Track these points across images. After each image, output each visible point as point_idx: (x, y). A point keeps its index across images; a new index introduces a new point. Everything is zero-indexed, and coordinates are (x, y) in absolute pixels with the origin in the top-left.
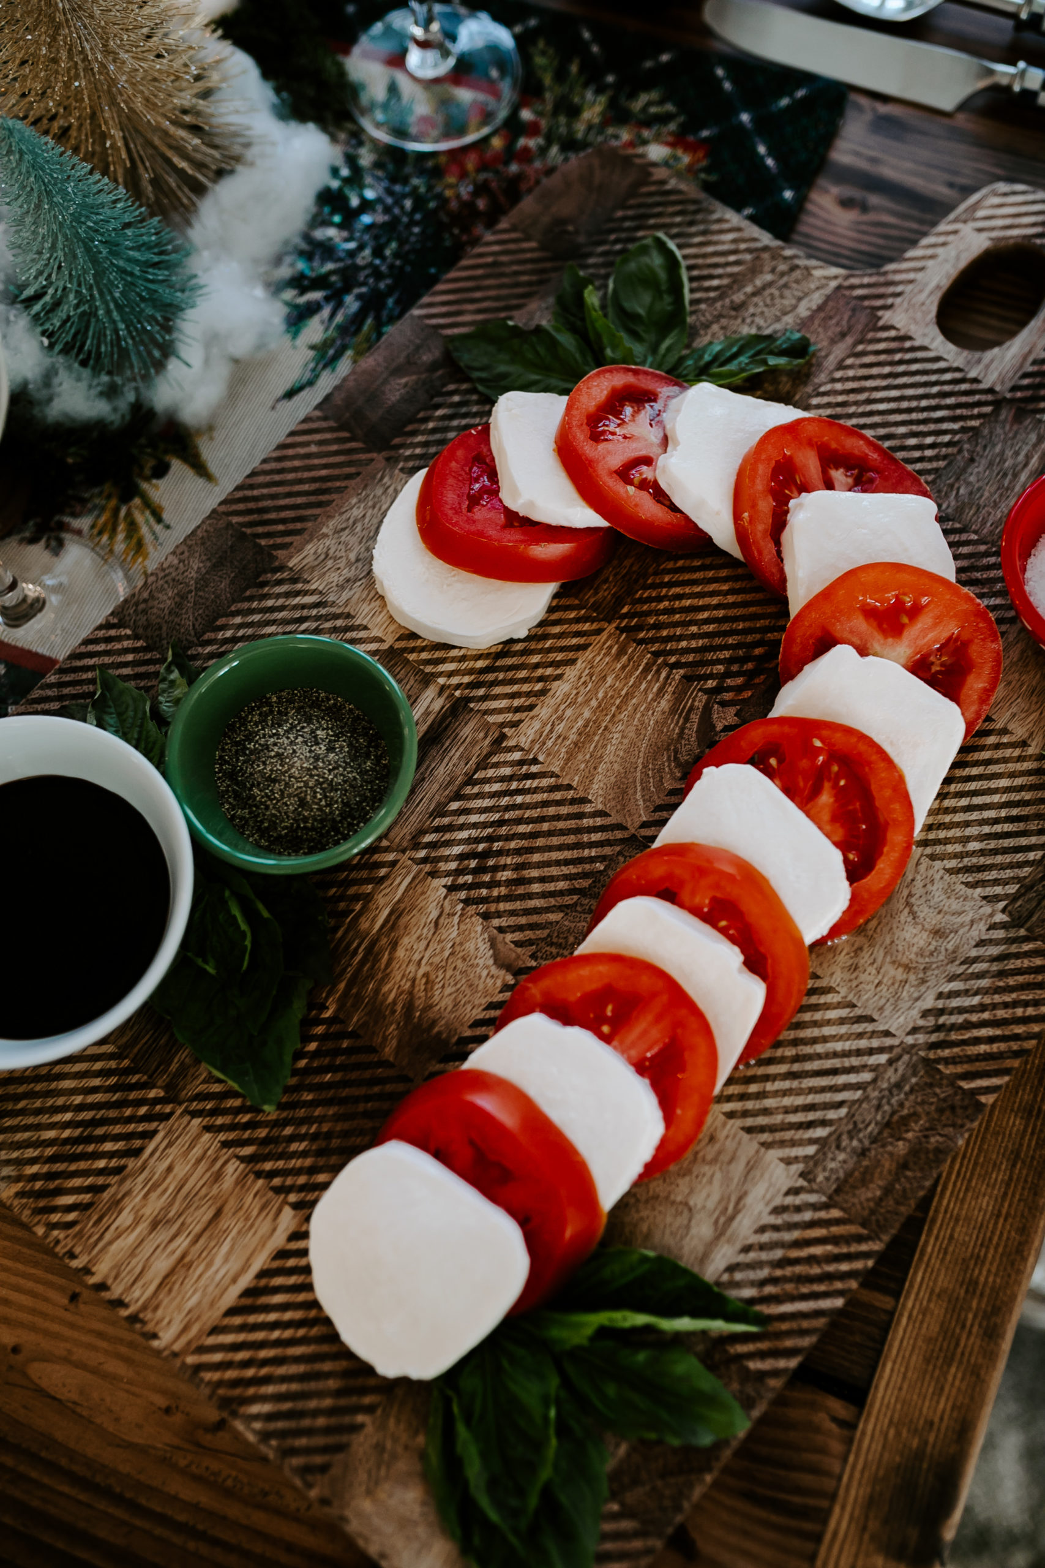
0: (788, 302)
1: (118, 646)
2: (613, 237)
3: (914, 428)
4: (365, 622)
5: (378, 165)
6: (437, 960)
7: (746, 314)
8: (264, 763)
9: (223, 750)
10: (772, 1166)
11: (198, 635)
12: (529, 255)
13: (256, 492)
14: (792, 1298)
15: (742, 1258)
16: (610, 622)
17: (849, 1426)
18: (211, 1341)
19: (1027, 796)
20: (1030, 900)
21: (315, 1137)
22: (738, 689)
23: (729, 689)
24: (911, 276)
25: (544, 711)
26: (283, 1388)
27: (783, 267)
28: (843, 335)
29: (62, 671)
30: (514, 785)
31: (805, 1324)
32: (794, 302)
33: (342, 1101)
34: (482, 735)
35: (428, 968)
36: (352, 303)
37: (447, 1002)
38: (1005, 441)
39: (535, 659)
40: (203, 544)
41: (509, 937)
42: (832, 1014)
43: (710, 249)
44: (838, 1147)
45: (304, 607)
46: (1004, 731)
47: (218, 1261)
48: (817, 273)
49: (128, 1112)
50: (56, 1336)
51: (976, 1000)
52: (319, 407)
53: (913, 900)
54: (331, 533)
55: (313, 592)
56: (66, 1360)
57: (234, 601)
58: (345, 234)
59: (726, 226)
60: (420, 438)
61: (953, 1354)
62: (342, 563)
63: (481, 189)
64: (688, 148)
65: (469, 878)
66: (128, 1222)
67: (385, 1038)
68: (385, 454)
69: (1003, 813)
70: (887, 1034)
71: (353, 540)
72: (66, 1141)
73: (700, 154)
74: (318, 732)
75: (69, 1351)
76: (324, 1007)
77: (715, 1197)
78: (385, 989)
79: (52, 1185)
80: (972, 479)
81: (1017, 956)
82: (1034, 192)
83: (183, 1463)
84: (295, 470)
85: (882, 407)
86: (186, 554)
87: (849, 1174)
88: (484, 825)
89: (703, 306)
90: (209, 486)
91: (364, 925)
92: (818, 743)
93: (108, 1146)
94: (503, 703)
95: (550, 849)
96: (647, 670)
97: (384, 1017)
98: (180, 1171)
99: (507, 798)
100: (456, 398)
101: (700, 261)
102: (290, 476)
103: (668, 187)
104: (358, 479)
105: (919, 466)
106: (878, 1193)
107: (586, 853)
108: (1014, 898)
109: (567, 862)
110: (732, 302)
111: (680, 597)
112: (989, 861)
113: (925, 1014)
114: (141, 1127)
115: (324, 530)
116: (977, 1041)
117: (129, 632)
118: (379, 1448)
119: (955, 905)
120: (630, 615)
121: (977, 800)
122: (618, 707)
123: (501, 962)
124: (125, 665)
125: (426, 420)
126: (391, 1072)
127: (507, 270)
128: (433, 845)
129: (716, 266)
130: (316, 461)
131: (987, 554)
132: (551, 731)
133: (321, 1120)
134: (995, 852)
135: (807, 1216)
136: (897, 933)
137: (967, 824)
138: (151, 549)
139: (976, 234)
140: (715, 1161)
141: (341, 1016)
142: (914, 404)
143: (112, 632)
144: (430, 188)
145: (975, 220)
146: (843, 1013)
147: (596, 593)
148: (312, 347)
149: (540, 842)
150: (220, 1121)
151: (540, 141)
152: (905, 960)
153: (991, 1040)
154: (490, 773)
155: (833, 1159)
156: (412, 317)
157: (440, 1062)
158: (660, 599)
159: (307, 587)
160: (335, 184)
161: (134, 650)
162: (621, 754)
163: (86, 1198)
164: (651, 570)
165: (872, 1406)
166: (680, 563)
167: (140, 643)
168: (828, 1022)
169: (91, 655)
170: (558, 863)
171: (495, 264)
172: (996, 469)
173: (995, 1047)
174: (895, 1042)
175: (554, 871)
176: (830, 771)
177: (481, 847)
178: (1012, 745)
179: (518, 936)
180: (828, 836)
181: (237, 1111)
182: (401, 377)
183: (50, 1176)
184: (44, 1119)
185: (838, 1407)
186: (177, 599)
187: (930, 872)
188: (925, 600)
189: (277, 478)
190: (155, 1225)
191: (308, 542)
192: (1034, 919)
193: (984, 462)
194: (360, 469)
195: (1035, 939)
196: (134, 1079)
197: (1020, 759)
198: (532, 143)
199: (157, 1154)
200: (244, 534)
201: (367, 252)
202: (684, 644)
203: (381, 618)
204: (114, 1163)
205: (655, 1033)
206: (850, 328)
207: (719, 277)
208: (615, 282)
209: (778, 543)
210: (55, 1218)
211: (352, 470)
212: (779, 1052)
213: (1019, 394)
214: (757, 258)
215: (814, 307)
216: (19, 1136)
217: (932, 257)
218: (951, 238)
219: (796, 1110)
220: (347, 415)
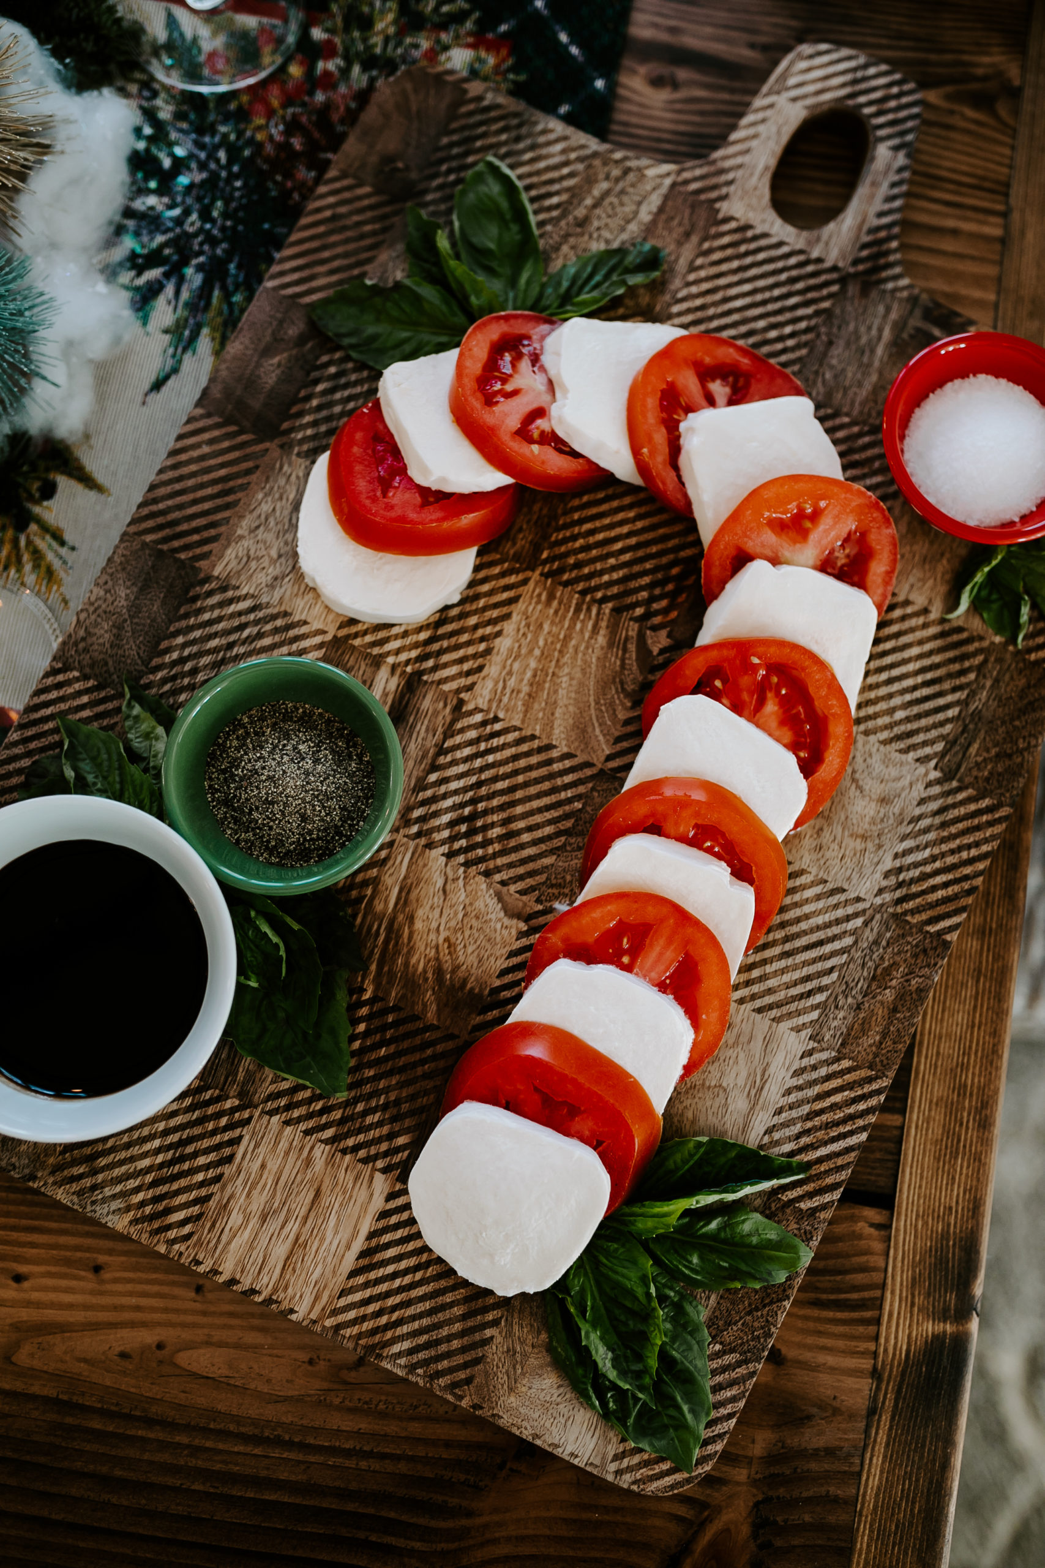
0: (629, 209)
1: (70, 690)
2: (444, 168)
3: (773, 320)
4: (303, 617)
5: (179, 116)
6: (453, 924)
7: (592, 229)
8: (257, 788)
9: (211, 779)
10: (786, 1036)
11: (146, 663)
12: (366, 202)
13: (161, 506)
14: (825, 1143)
15: (776, 1120)
16: (533, 570)
17: (886, 1227)
18: (342, 1302)
19: (937, 659)
20: (956, 753)
21: (385, 1107)
22: (665, 611)
23: (657, 613)
24: (739, 160)
25: (493, 669)
26: (416, 1325)
27: (616, 172)
28: (687, 235)
29: (22, 727)
30: (483, 746)
31: (840, 1161)
32: (634, 207)
33: (401, 1070)
34: (441, 704)
35: (447, 933)
36: (193, 277)
37: (472, 959)
38: (856, 319)
39: (473, 620)
40: (124, 569)
41: (513, 888)
42: (809, 893)
43: (542, 165)
44: (836, 1007)
45: (240, 614)
46: (907, 603)
47: (329, 1234)
48: (651, 172)
49: (211, 1126)
50: (195, 1326)
51: (927, 853)
52: (199, 404)
53: (857, 776)
54: (246, 533)
55: (245, 597)
56: (208, 1343)
57: (171, 622)
58: (166, 200)
59: (552, 136)
60: (307, 419)
61: (957, 1149)
62: (265, 562)
63: (292, 127)
64: (490, 47)
65: (463, 843)
66: (239, 1222)
67: (425, 1005)
68: (277, 441)
69: (919, 679)
70: (858, 899)
71: (270, 537)
72: (162, 1166)
73: (504, 52)
74: (301, 747)
75: (209, 1335)
76: (362, 990)
77: (744, 1074)
78: (413, 960)
79: (160, 1207)
80: (834, 362)
81: (954, 806)
82: (836, 50)
83: (337, 1401)
84: (193, 475)
85: (738, 303)
86: (110, 583)
87: (850, 1029)
88: (465, 790)
89: (549, 228)
90: (103, 497)
91: (379, 907)
92: (755, 660)
93: (202, 1160)
94: (453, 670)
95: (529, 799)
96: (578, 610)
97: (419, 986)
98: (273, 1166)
99: (479, 760)
100: (333, 370)
101: (535, 179)
102: (190, 483)
103: (486, 103)
104: (258, 473)
105: (783, 358)
106: (878, 1038)
107: (563, 795)
108: (942, 755)
109: (548, 808)
110: (576, 218)
111: (592, 532)
112: (915, 726)
113: (887, 875)
114: (227, 1136)
115: (239, 532)
116: (934, 889)
117: (76, 674)
118: (511, 1352)
119: (894, 772)
120: (551, 560)
121: (895, 672)
122: (560, 652)
123: (511, 913)
124: (82, 707)
125: (308, 398)
126: (437, 1034)
127: (348, 222)
128: (422, 819)
129: (551, 182)
130: (212, 462)
131: (860, 435)
132: (504, 688)
133: (387, 1090)
134: (918, 716)
135: (823, 1071)
136: (850, 808)
137: (890, 696)
138: (62, 574)
139: (790, 105)
140: (736, 1043)
141: (380, 994)
142: (767, 295)
143: (60, 678)
144: (240, 134)
145: (788, 89)
146: (818, 890)
147: (514, 544)
148: (166, 331)
149: (519, 794)
150: (296, 1113)
151: (340, 62)
152: (861, 831)
153: (946, 885)
154: (458, 739)
155: (835, 1018)
156: (267, 290)
157: (479, 1014)
158: (574, 538)
159: (238, 593)
160: (141, 145)
161: (87, 691)
162: (573, 695)
163: (196, 1210)
164: (560, 511)
165: (900, 1207)
166: (585, 498)
167: (91, 683)
168: (807, 901)
169: (46, 704)
170: (540, 810)
171: (334, 218)
172: (854, 347)
173: (950, 891)
174: (867, 905)
175: (538, 819)
176: (770, 683)
177: (467, 811)
178: (916, 614)
179: (520, 885)
180: (778, 740)
181: (309, 1101)
182: (273, 356)
183: (156, 1199)
184: (136, 1150)
185: (872, 1214)
186: (115, 631)
187: (867, 747)
188: (823, 504)
189: (177, 487)
190: (264, 1218)
191: (226, 547)
192: (962, 770)
193: (841, 343)
194: (258, 462)
195: (966, 788)
196: (207, 1095)
197: (925, 626)
198: (331, 65)
199: (248, 1156)
200: (161, 551)
201: (194, 217)
202: (606, 578)
203: (318, 609)
204: (211, 1173)
205: (669, 954)
206: (693, 226)
207: (557, 193)
208: (459, 219)
209: (676, 468)
210: (172, 1234)
211: (250, 464)
212: (771, 937)
213: (861, 267)
214: (590, 166)
215: (655, 210)
216: (117, 1172)
217: (755, 136)
218: (768, 113)
219: (795, 984)
220: (230, 407)
